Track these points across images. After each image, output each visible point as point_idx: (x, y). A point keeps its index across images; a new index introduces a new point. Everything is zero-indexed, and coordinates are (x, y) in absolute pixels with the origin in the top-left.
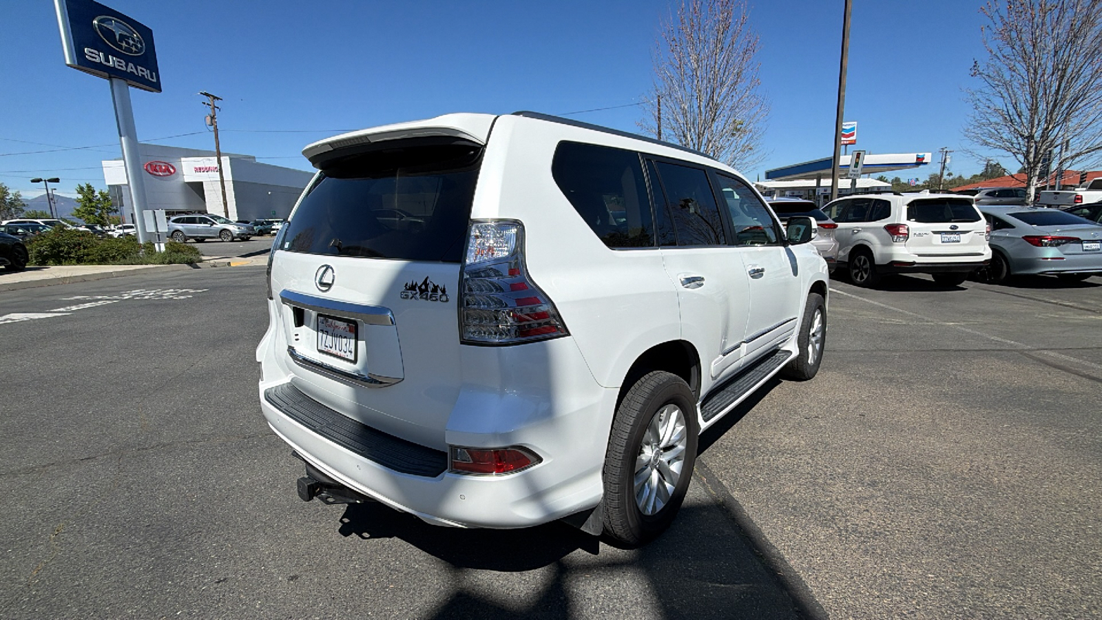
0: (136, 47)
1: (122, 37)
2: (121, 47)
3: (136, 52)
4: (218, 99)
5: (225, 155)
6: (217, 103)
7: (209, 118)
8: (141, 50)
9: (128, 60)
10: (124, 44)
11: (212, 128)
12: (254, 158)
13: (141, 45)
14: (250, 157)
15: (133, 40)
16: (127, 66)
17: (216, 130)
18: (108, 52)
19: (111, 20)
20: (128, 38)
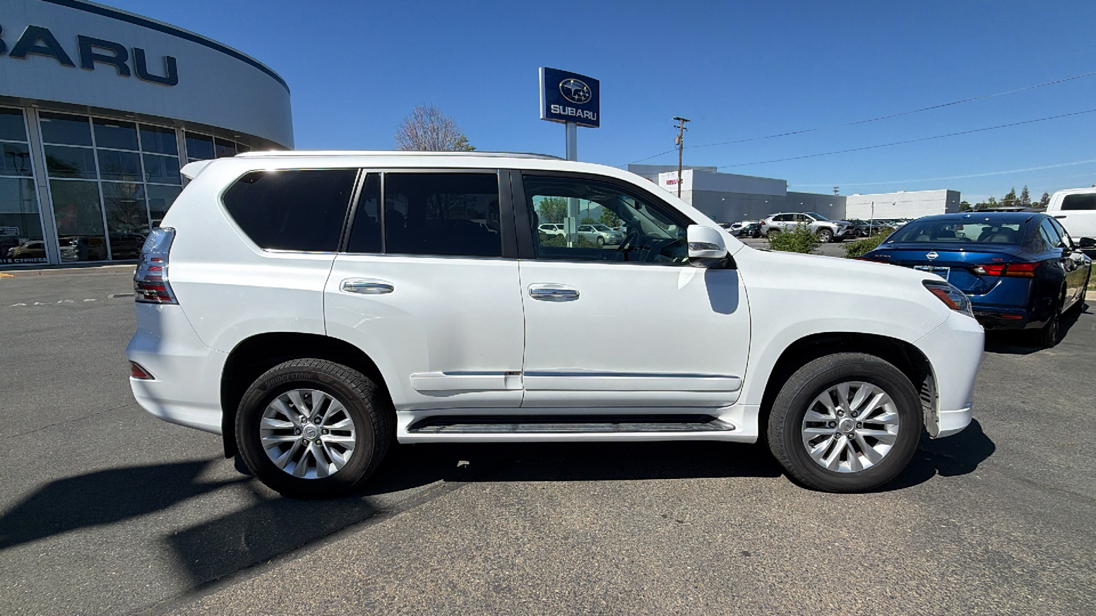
0: (585, 96)
1: (576, 92)
2: (574, 99)
3: (584, 100)
4: (686, 121)
5: (688, 168)
6: (685, 125)
7: (677, 139)
8: (589, 97)
9: (577, 107)
10: (576, 97)
11: (678, 147)
12: (716, 168)
13: (589, 94)
14: (712, 168)
15: (583, 92)
16: (576, 112)
17: (681, 148)
18: (565, 104)
19: (570, 81)
20: (580, 91)
